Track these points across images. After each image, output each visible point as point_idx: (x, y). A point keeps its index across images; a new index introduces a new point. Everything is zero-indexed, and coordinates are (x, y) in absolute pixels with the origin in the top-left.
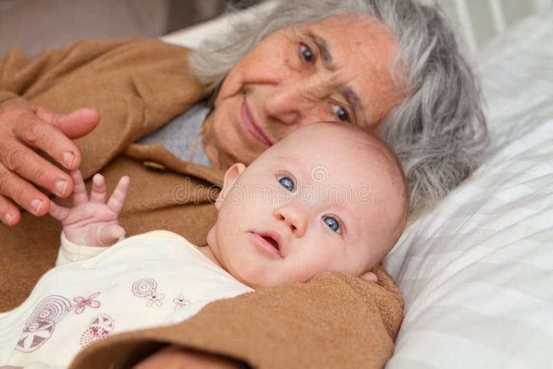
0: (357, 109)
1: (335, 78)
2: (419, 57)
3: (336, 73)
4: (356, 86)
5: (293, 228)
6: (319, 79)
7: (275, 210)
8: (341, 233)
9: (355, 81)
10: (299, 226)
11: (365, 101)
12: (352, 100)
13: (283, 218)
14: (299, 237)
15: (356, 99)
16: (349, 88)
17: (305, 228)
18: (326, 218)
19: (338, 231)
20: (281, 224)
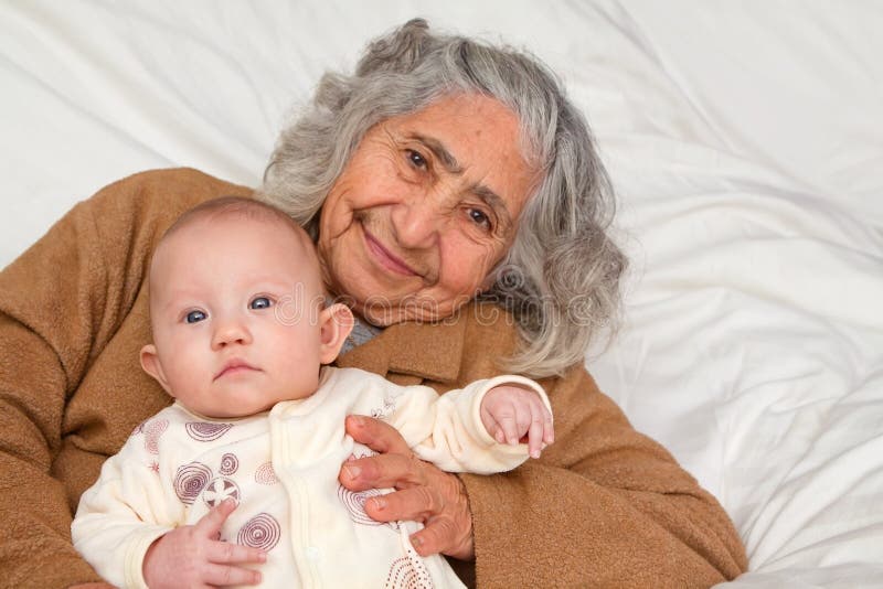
0: (497, 208)
1: (466, 181)
2: (547, 125)
3: (466, 174)
4: (490, 182)
5: (240, 341)
6: (448, 188)
7: (211, 344)
8: (275, 302)
9: (486, 178)
10: (242, 336)
11: (504, 196)
12: (489, 200)
13: (224, 344)
14: (251, 343)
15: (495, 197)
16: (484, 188)
17: (246, 331)
18: (253, 305)
19: (271, 303)
20: (227, 351)
